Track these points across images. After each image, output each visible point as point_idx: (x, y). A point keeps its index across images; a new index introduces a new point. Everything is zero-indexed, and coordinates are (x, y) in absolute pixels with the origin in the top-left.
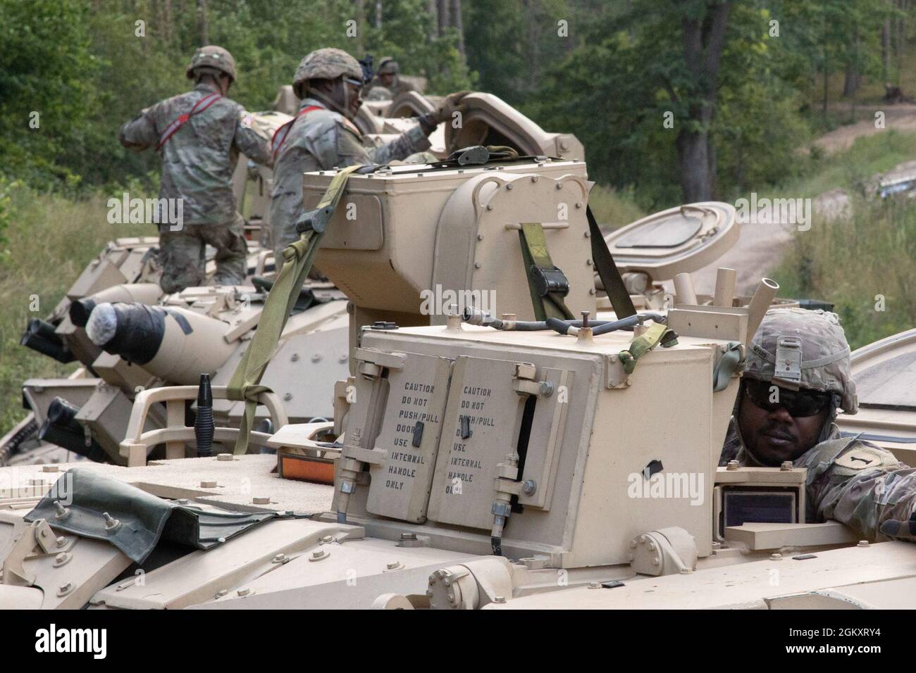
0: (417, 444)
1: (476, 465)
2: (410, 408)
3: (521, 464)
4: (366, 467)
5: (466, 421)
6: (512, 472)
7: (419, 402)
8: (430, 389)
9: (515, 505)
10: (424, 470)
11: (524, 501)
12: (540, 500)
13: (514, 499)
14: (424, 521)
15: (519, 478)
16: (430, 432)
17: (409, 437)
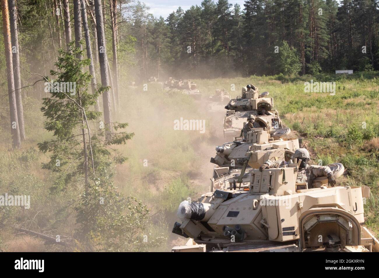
0: (258, 183)
1: (265, 184)
2: (257, 178)
3: (270, 184)
4: (252, 186)
5: (264, 179)
6: (269, 185)
7: (258, 178)
8: (260, 176)
9: (270, 189)
10: (259, 186)
11: (271, 188)
12: (273, 188)
13: (270, 188)
14: (260, 192)
15: (270, 185)
16: (260, 181)
17: (257, 182)
